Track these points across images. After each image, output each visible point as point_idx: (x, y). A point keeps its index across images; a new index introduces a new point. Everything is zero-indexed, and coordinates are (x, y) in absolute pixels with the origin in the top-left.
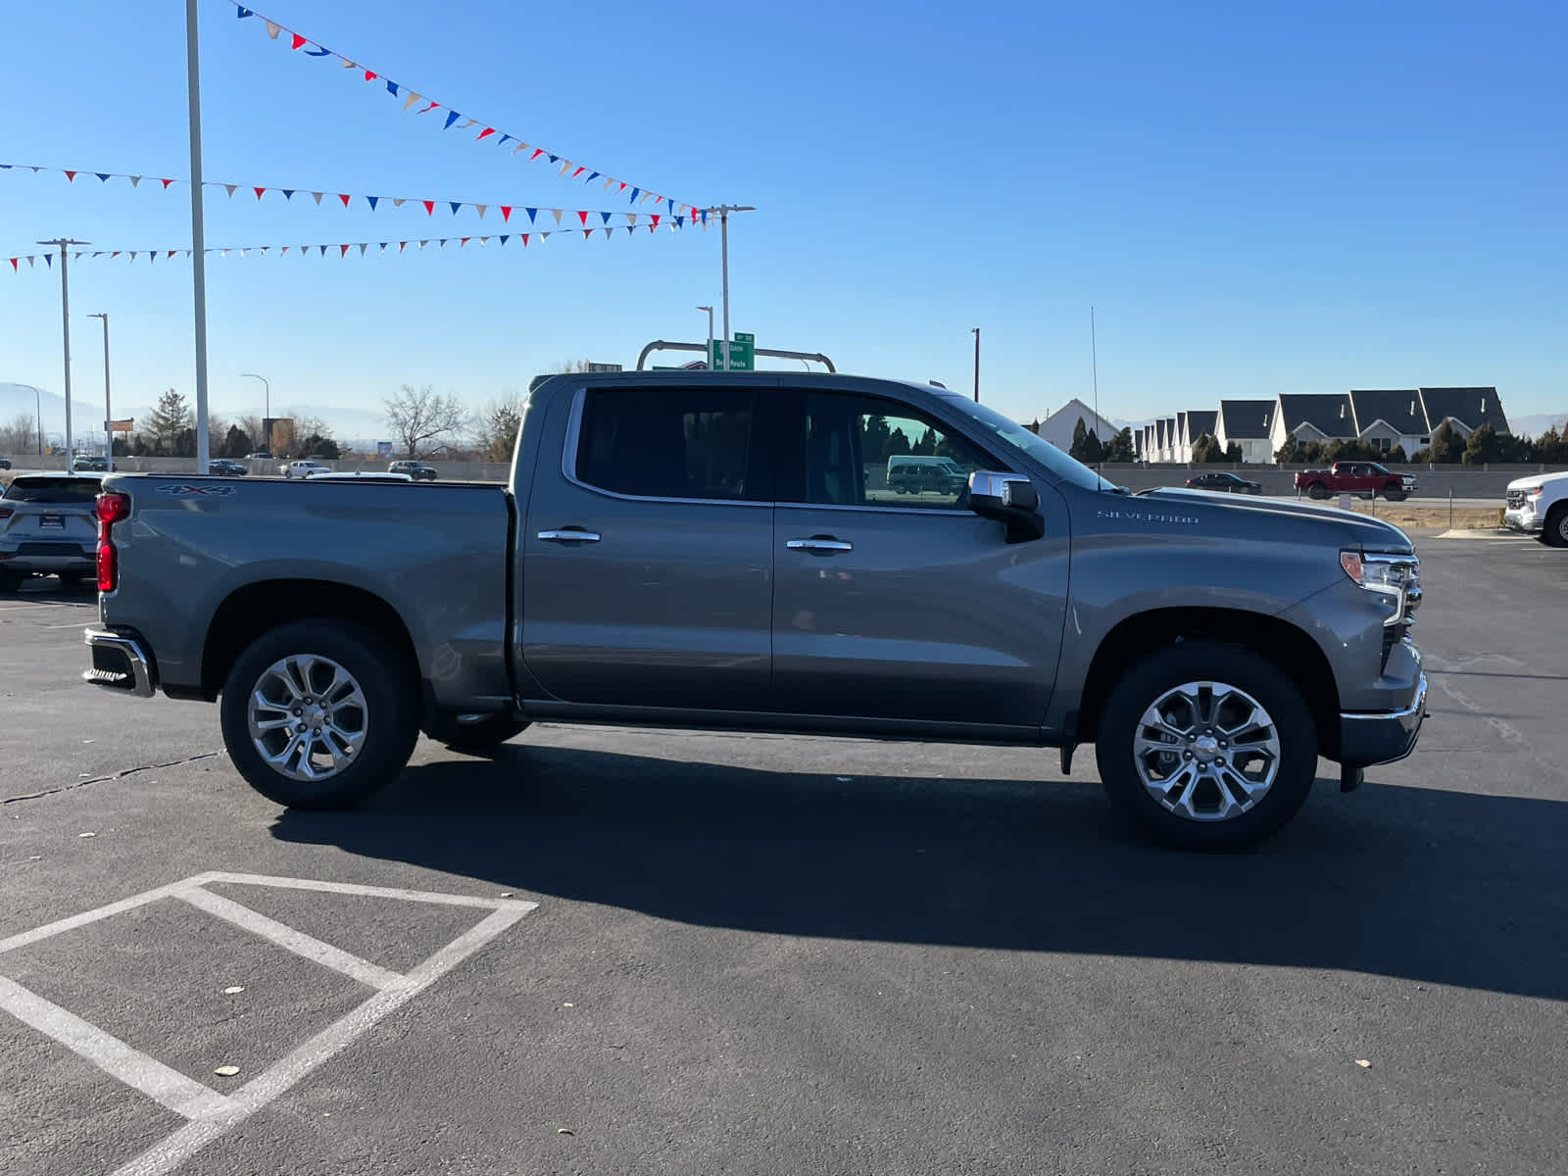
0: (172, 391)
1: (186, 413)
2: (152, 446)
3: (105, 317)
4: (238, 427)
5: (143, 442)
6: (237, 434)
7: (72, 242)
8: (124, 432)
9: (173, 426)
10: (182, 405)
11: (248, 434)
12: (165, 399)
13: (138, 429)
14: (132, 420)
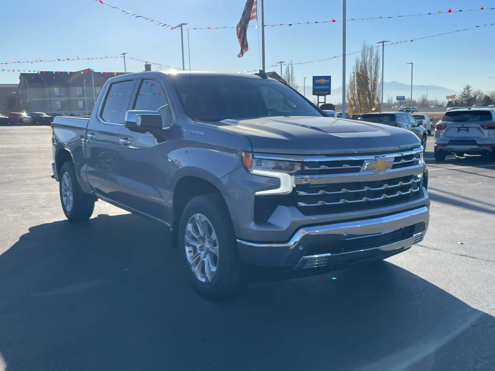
0: (468, 85)
1: (472, 92)
2: (460, 103)
3: (412, 64)
4: (488, 96)
5: (457, 101)
6: (487, 98)
7: (386, 42)
8: (452, 99)
9: (467, 96)
10: (470, 89)
11: (491, 98)
12: (465, 88)
13: (457, 98)
14: (455, 95)
